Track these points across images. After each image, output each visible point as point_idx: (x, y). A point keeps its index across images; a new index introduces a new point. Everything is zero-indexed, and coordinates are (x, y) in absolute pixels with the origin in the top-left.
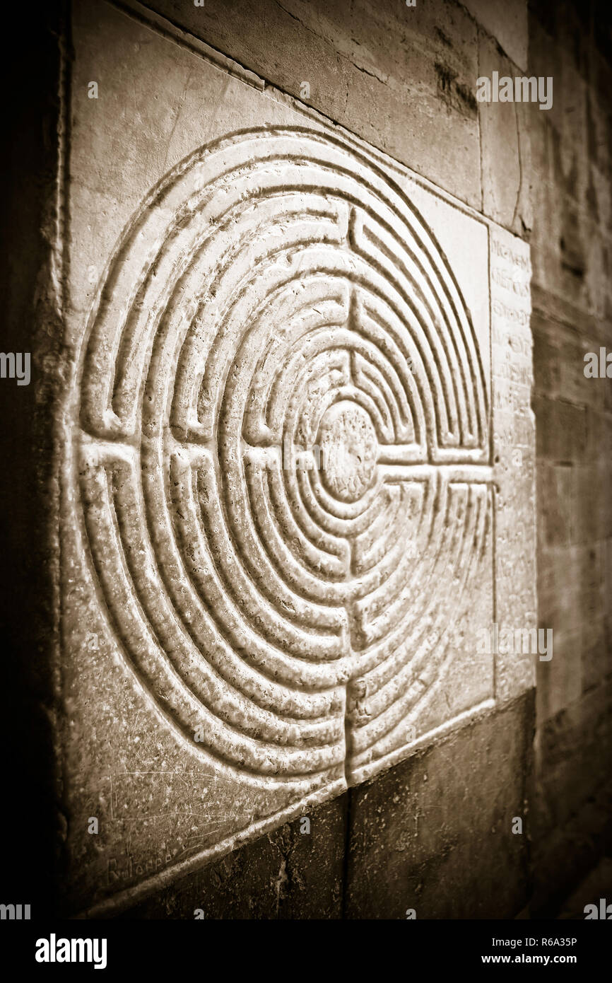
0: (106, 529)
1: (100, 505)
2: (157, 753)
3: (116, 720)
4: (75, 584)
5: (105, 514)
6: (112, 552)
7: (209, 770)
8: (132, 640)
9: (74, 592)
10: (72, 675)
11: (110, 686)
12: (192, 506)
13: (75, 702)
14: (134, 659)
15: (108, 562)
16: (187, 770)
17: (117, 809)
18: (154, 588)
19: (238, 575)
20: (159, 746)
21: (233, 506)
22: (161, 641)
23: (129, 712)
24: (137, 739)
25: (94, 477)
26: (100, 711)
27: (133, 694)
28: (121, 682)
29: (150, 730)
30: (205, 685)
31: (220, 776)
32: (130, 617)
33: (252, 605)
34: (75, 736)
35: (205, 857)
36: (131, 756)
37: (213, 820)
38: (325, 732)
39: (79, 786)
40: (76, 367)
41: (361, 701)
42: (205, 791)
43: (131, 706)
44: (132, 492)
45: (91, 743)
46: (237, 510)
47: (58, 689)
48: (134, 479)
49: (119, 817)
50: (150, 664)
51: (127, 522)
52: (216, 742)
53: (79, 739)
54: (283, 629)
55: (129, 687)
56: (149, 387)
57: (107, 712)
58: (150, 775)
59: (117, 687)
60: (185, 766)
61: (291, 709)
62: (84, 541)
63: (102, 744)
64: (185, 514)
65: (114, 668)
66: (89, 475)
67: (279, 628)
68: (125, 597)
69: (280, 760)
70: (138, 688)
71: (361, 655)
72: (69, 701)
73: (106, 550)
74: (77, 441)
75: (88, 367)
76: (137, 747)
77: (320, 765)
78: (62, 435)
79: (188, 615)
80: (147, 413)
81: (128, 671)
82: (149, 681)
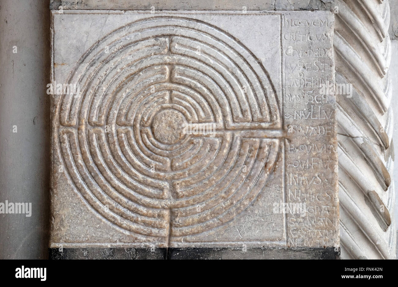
0: (66, 149)
1: (64, 143)
2: (81, 210)
3: (68, 198)
4: (57, 162)
5: (67, 145)
6: (68, 155)
7: (100, 220)
8: (73, 178)
9: (56, 164)
10: (55, 184)
11: (67, 189)
12: (95, 143)
13: (56, 190)
14: (75, 183)
15: (66, 157)
16: (91, 217)
17: (68, 221)
18: (81, 165)
19: (113, 164)
20: (82, 208)
21: (110, 145)
22: (84, 180)
23: (72, 196)
24: (75, 204)
25: (62, 136)
26: (63, 194)
27: (73, 192)
28: (70, 188)
29: (79, 203)
30: (99, 195)
31: (104, 223)
32: (73, 172)
33: (118, 174)
34: (56, 199)
35: (97, 245)
36: (73, 208)
37: (101, 235)
38: (154, 223)
39: (57, 211)
40: (57, 110)
41: (176, 218)
42: (98, 225)
43: (73, 195)
44: (74, 140)
45: (60, 202)
46: (112, 146)
47: (52, 186)
48: (75, 136)
49: (68, 223)
50: (79, 185)
51: (72, 148)
52: (103, 212)
53: (57, 200)
54: (132, 184)
55: (72, 190)
56: (80, 112)
57: (66, 195)
58: (78, 215)
59: (69, 190)
60: (91, 216)
61: (136, 210)
62: (60, 152)
63: (64, 203)
64: (92, 146)
65: (68, 184)
66: (61, 136)
67: (130, 183)
68: (72, 167)
69: (130, 226)
70: (76, 191)
71: (176, 200)
72: (54, 190)
73: (66, 154)
74: (58, 127)
75: (61, 109)
76: (74, 206)
77: (151, 233)
78: (54, 126)
79: (93, 174)
80: (79, 119)
81: (73, 186)
82: (80, 190)
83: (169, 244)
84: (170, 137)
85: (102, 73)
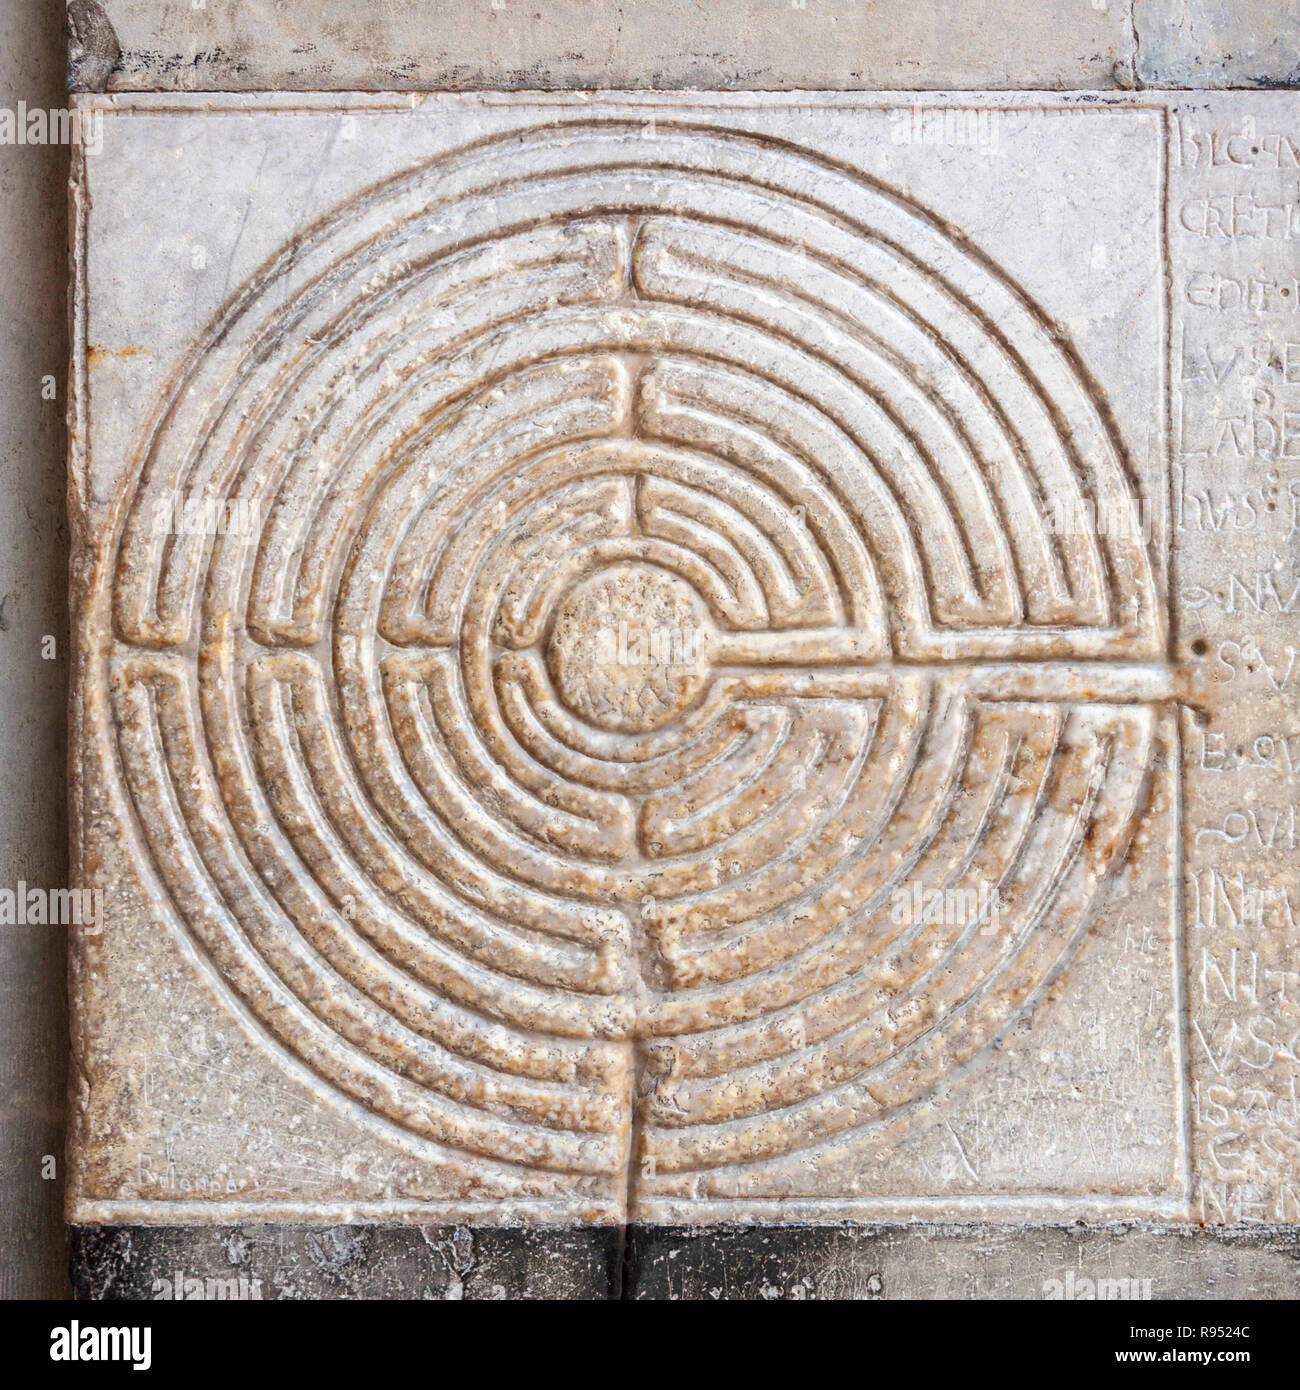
0: (144, 755)
1: (134, 726)
2: (216, 1044)
3: (154, 987)
4: (101, 816)
5: (146, 737)
6: (152, 783)
7: (307, 1093)
8: (179, 893)
9: (98, 825)
11: (147, 944)
12: (280, 728)
13: (98, 952)
14: (186, 918)
15: (145, 795)
16: (264, 1081)
17: (153, 1097)
18: (214, 833)
19: (363, 830)
20: (220, 1036)
21: (353, 734)
22: (228, 901)
23: (173, 981)
24: (185, 1018)
25: (126, 694)
26: (132, 970)
27: (180, 959)
28: (162, 941)
29: (205, 1012)
30: (297, 974)
31: (324, 1105)
32: (176, 865)
33: (389, 876)
34: (98, 992)
35: (294, 1213)
36: (175, 1036)
37: (308, 1164)
38: (557, 1107)
39: (102, 1052)
40: (103, 569)
41: (664, 1082)
42: (297, 1119)
43: (177, 975)
44: (182, 712)
45: (118, 1006)
46: (359, 739)
47: (80, 934)
48: (187, 692)
49: (156, 1106)
50: (207, 928)
51: (173, 749)
52: (317, 1057)
53: (103, 997)
54: (456, 921)
55: (175, 950)
56: (208, 582)
57: (144, 975)
58: (204, 1070)
59: (157, 949)
60: (261, 1075)
61: (474, 1048)
62: (118, 769)
63: (133, 1011)
64: (265, 741)
65: (152, 925)
66: (120, 692)
67: (448, 918)
68: (171, 840)
69: (448, 1120)
70: (190, 953)
71: (665, 999)
72: (91, 950)
73: (143, 781)
74: (108, 651)
75: (120, 566)
76: (184, 1028)
77: (544, 1158)
78: (86, 647)
79: (269, 874)
80: (206, 611)
81: (175, 930)
82: (209, 951)
83: (631, 1206)
84: (633, 695)
85: (312, 392)
